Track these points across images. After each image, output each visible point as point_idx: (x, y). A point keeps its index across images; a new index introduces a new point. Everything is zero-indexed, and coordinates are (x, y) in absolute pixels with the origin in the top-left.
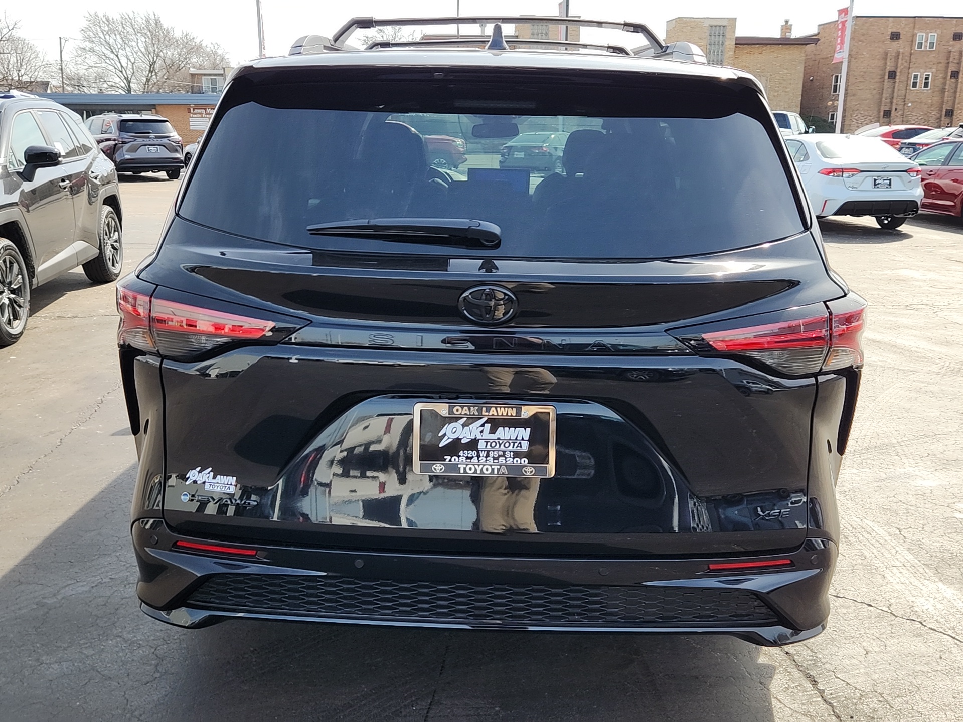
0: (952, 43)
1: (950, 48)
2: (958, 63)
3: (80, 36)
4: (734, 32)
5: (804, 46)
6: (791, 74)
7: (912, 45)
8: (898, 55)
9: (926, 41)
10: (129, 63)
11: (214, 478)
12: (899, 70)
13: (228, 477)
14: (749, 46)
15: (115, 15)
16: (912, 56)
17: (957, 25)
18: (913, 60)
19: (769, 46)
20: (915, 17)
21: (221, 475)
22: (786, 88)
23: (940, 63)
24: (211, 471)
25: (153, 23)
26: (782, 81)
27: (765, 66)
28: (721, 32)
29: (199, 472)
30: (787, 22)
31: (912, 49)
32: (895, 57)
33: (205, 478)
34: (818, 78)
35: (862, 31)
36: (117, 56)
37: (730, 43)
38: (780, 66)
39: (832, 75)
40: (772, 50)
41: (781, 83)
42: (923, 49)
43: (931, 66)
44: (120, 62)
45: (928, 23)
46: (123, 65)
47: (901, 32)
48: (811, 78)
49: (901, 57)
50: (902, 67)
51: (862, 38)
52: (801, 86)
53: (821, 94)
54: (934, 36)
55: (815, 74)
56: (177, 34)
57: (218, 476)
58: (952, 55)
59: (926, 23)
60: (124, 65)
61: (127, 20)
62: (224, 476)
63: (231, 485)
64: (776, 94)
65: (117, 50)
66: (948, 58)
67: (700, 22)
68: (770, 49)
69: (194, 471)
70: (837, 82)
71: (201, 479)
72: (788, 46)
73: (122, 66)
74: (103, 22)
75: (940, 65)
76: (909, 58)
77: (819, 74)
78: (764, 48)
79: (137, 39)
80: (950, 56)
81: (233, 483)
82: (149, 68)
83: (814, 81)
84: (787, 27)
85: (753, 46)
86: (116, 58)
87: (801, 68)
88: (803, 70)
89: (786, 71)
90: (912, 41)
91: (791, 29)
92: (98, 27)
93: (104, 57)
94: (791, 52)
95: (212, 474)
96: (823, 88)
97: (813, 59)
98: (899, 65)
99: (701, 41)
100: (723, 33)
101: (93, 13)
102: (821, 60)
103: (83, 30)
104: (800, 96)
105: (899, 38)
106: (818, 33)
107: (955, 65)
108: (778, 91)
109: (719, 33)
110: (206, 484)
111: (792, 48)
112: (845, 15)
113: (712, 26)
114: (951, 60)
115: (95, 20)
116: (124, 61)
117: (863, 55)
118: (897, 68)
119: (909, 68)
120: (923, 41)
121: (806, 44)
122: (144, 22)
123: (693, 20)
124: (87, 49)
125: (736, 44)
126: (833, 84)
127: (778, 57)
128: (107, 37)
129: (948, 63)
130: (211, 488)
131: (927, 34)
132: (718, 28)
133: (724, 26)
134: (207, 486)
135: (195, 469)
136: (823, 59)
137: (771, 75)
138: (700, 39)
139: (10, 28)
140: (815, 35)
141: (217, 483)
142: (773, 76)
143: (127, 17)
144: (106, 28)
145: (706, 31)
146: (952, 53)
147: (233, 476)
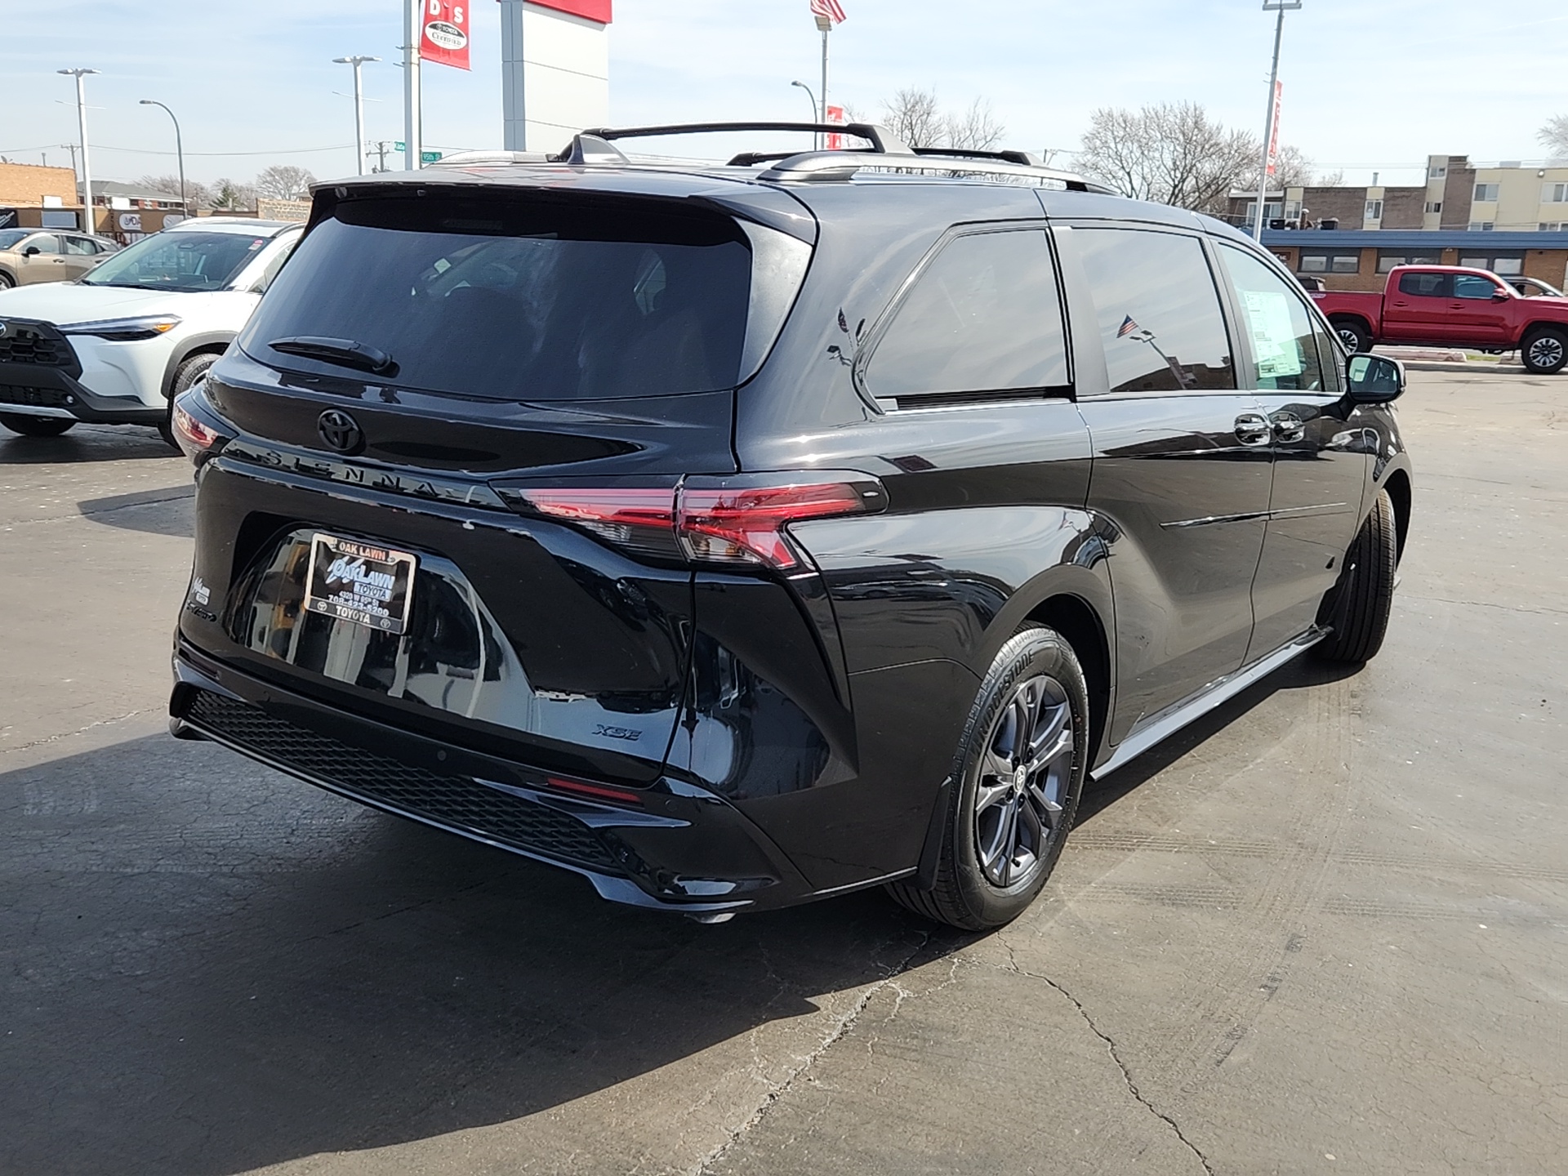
3: (1082, 148)
10: (1145, 184)
15: (1136, 113)
25: (1190, 122)
36: (1129, 174)
44: (1131, 182)
46: (1135, 186)
56: (1225, 137)
60: (1137, 187)
61: (1153, 119)
65: (1131, 164)
73: (1133, 188)
74: (1119, 124)
79: (1163, 148)
82: (1171, 189)
86: (1127, 177)
92: (1110, 134)
93: (1110, 176)
101: (1106, 111)
103: (1087, 138)
115: (1106, 121)
116: (1137, 182)
122: (1178, 121)
124: (1089, 164)
128: (1120, 146)
139: (988, 139)
143: (1154, 116)
144: (1122, 133)
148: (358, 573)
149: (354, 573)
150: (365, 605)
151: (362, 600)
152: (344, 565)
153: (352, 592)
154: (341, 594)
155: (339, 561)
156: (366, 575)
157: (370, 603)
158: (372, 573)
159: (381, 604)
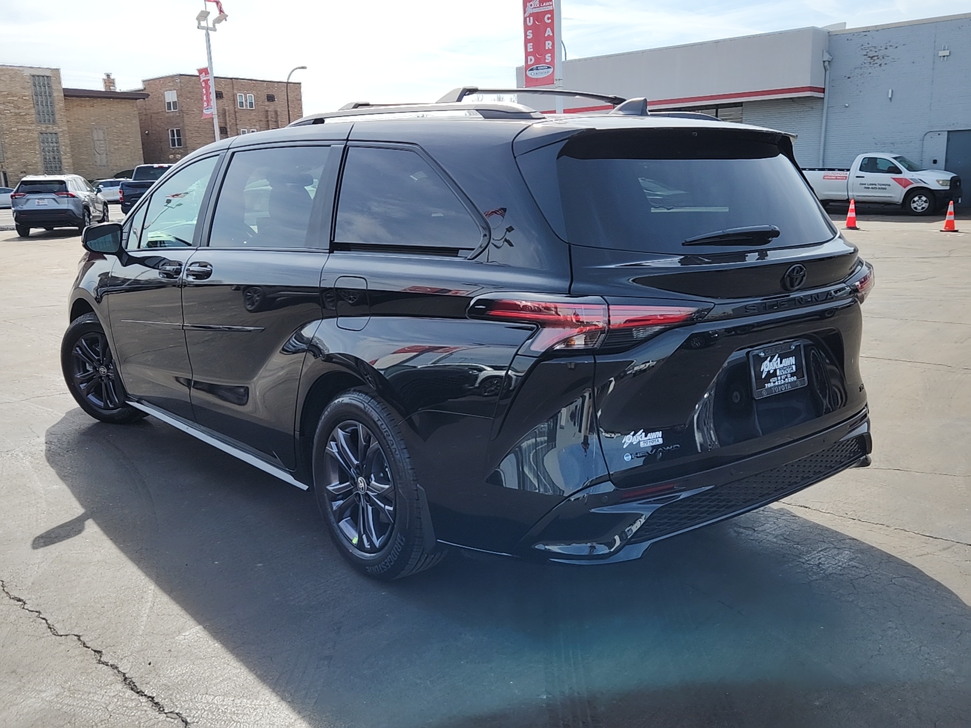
0: (267, 103)
1: (267, 108)
2: (275, 122)
4: (60, 83)
5: (134, 101)
6: (127, 127)
7: (234, 103)
8: (225, 113)
9: (246, 101)
11: (646, 436)
12: (228, 126)
13: (656, 433)
14: (79, 99)
16: (237, 114)
17: (268, 88)
18: (238, 117)
19: (99, 99)
20: (232, 79)
21: (650, 433)
22: (126, 141)
23: (261, 121)
24: (643, 432)
26: (120, 135)
27: (98, 119)
28: (46, 83)
29: (633, 435)
30: (108, 76)
31: (235, 108)
32: (222, 114)
33: (639, 438)
34: (154, 132)
35: (188, 89)
37: (58, 95)
38: (115, 119)
39: (168, 130)
40: (104, 104)
41: (120, 137)
42: (244, 108)
43: (254, 123)
45: (244, 85)
47: (223, 91)
48: (147, 132)
49: (227, 114)
50: (231, 123)
51: (189, 95)
52: (140, 139)
53: (160, 147)
54: (251, 97)
55: (150, 128)
57: (649, 434)
58: (269, 114)
59: (242, 85)
62: (653, 432)
63: (659, 437)
64: (116, 147)
66: (267, 117)
67: (19, 70)
68: (101, 102)
69: (628, 436)
70: (174, 136)
71: (636, 440)
72: (118, 100)
75: (262, 123)
76: (234, 116)
77: (153, 128)
78: (95, 101)
80: (268, 116)
81: (660, 436)
83: (150, 134)
84: (109, 81)
85: (82, 99)
87: (136, 122)
88: (138, 123)
89: (122, 125)
90: (234, 100)
91: (114, 83)
94: (123, 106)
95: (644, 434)
96: (161, 142)
97: (144, 113)
98: (228, 122)
99: (25, 91)
100: (48, 84)
102: (153, 115)
104: (141, 150)
105: (223, 97)
106: (145, 89)
107: (274, 123)
108: (118, 145)
109: (44, 83)
110: (641, 442)
111: (123, 102)
112: (206, 74)
113: (33, 76)
114: (270, 119)
117: (194, 111)
118: (226, 125)
119: (237, 125)
120: (244, 101)
121: (137, 99)
123: (11, 68)
125: (65, 96)
126: (170, 138)
127: (111, 110)
129: (268, 121)
130: (645, 444)
131: (245, 94)
132: (41, 78)
133: (47, 77)
134: (642, 444)
135: (629, 434)
136: (154, 113)
137: (107, 128)
138: (24, 88)
140: (142, 90)
141: (649, 439)
142: (110, 129)
145: (29, 81)
146: (269, 112)
147: (659, 431)
148: (777, 364)
149: (775, 365)
150: (784, 380)
151: (782, 378)
152: (769, 363)
153: (777, 376)
154: (771, 381)
155: (766, 362)
156: (781, 363)
157: (786, 377)
158: (784, 360)
159: (792, 375)
